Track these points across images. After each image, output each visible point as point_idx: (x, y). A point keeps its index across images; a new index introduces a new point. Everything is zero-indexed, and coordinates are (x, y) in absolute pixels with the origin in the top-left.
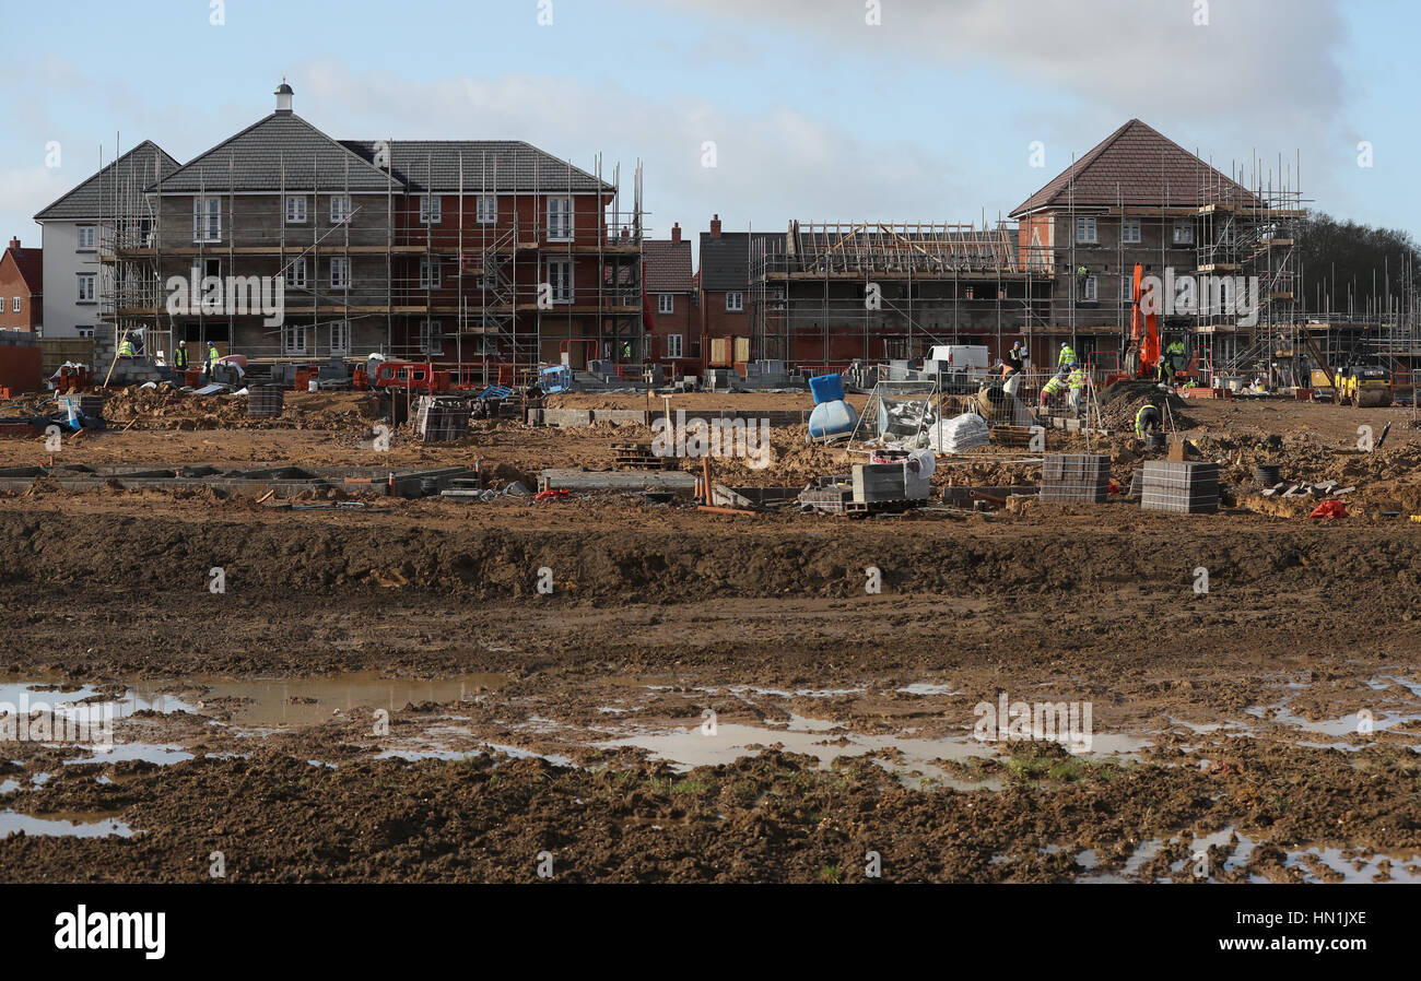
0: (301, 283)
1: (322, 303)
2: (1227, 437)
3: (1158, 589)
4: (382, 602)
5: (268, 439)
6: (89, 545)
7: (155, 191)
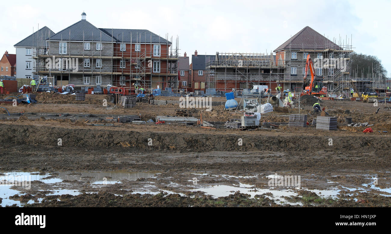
0: (88, 66)
1: (94, 71)
2: (335, 110)
3: (329, 151)
4: (124, 150)
5: (82, 107)
6: (42, 135)
7: (49, 40)
